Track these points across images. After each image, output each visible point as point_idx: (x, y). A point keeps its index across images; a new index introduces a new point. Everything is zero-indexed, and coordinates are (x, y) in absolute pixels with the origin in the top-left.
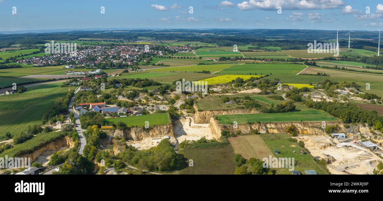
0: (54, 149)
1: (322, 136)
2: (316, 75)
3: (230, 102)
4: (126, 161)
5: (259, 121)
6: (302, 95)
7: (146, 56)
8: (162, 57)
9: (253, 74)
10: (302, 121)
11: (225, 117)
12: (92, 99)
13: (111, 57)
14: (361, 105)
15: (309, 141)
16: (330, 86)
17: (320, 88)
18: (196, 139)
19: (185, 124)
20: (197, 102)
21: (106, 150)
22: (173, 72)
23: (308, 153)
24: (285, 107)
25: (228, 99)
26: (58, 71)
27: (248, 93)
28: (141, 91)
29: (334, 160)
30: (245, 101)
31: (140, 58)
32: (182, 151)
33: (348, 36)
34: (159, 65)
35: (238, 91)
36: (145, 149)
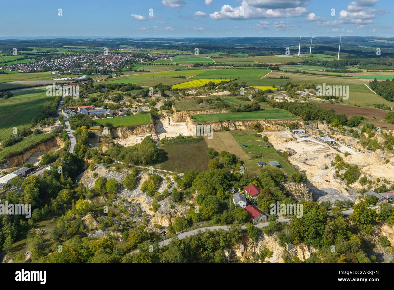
0: (45, 149)
1: (284, 132)
2: (279, 78)
3: (204, 103)
4: (113, 157)
5: (229, 119)
6: (266, 96)
7: (129, 63)
8: (143, 64)
9: (223, 78)
10: (266, 119)
11: (199, 116)
12: (80, 102)
13: (96, 63)
14: (319, 105)
15: (273, 136)
16: (291, 88)
17: (282, 90)
18: (175, 136)
19: (165, 123)
20: (175, 104)
21: (95, 148)
22: (153, 77)
23: (272, 147)
24: (251, 107)
25: (201, 101)
26: (44, 77)
27: (219, 96)
28: (125, 95)
29: (295, 153)
30: (216, 102)
31: (123, 65)
32: (162, 147)
33: (310, 43)
34: (140, 71)
35: (210, 94)
36: (131, 145)
